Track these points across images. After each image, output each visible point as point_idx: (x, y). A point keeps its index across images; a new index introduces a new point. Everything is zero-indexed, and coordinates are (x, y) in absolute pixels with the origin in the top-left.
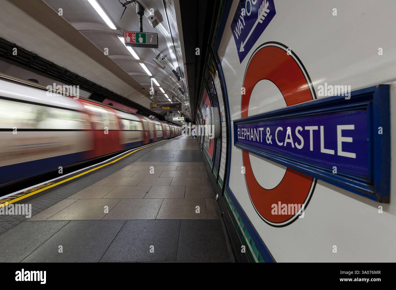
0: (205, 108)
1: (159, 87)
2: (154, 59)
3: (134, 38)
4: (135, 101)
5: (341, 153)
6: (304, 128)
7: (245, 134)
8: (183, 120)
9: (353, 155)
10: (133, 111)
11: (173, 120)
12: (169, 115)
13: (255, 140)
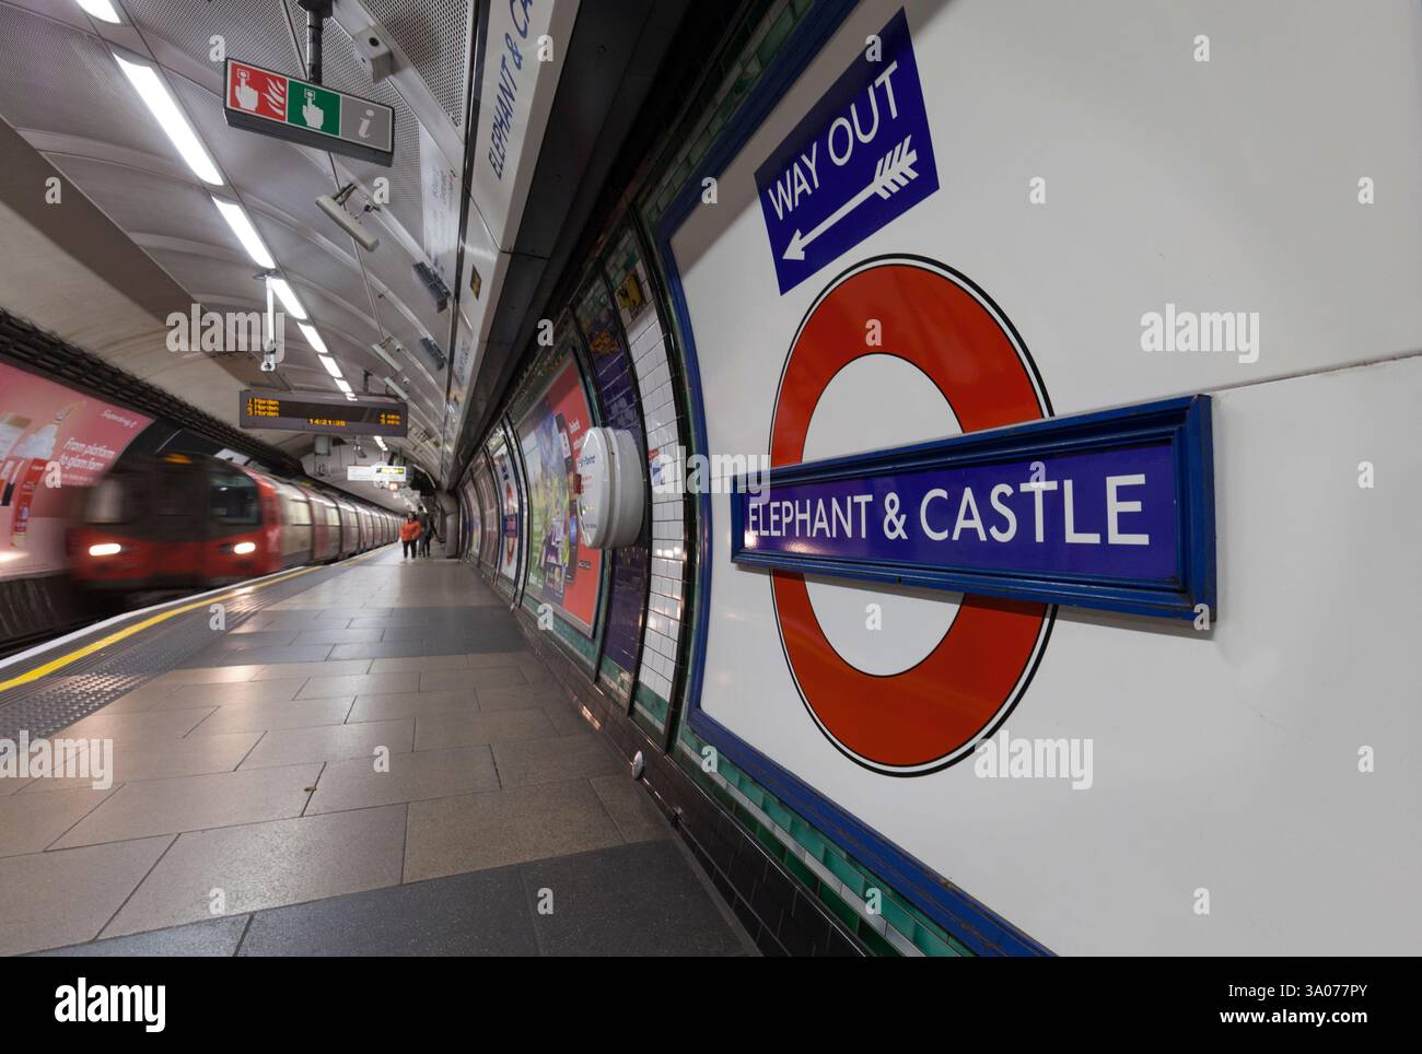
0: (549, 433)
1: (303, 322)
2: (326, 201)
3: (281, 100)
4: (139, 375)
5: (1115, 538)
6: (1016, 488)
7: (786, 520)
8: (402, 478)
9: (1142, 539)
10: (121, 419)
11: (350, 478)
12: (329, 454)
13: (834, 535)
